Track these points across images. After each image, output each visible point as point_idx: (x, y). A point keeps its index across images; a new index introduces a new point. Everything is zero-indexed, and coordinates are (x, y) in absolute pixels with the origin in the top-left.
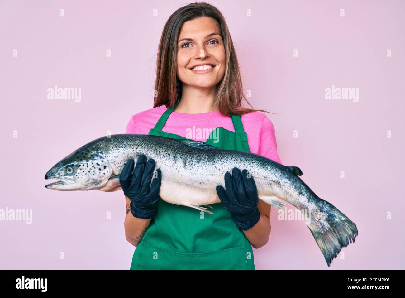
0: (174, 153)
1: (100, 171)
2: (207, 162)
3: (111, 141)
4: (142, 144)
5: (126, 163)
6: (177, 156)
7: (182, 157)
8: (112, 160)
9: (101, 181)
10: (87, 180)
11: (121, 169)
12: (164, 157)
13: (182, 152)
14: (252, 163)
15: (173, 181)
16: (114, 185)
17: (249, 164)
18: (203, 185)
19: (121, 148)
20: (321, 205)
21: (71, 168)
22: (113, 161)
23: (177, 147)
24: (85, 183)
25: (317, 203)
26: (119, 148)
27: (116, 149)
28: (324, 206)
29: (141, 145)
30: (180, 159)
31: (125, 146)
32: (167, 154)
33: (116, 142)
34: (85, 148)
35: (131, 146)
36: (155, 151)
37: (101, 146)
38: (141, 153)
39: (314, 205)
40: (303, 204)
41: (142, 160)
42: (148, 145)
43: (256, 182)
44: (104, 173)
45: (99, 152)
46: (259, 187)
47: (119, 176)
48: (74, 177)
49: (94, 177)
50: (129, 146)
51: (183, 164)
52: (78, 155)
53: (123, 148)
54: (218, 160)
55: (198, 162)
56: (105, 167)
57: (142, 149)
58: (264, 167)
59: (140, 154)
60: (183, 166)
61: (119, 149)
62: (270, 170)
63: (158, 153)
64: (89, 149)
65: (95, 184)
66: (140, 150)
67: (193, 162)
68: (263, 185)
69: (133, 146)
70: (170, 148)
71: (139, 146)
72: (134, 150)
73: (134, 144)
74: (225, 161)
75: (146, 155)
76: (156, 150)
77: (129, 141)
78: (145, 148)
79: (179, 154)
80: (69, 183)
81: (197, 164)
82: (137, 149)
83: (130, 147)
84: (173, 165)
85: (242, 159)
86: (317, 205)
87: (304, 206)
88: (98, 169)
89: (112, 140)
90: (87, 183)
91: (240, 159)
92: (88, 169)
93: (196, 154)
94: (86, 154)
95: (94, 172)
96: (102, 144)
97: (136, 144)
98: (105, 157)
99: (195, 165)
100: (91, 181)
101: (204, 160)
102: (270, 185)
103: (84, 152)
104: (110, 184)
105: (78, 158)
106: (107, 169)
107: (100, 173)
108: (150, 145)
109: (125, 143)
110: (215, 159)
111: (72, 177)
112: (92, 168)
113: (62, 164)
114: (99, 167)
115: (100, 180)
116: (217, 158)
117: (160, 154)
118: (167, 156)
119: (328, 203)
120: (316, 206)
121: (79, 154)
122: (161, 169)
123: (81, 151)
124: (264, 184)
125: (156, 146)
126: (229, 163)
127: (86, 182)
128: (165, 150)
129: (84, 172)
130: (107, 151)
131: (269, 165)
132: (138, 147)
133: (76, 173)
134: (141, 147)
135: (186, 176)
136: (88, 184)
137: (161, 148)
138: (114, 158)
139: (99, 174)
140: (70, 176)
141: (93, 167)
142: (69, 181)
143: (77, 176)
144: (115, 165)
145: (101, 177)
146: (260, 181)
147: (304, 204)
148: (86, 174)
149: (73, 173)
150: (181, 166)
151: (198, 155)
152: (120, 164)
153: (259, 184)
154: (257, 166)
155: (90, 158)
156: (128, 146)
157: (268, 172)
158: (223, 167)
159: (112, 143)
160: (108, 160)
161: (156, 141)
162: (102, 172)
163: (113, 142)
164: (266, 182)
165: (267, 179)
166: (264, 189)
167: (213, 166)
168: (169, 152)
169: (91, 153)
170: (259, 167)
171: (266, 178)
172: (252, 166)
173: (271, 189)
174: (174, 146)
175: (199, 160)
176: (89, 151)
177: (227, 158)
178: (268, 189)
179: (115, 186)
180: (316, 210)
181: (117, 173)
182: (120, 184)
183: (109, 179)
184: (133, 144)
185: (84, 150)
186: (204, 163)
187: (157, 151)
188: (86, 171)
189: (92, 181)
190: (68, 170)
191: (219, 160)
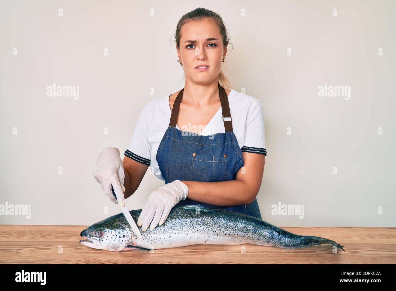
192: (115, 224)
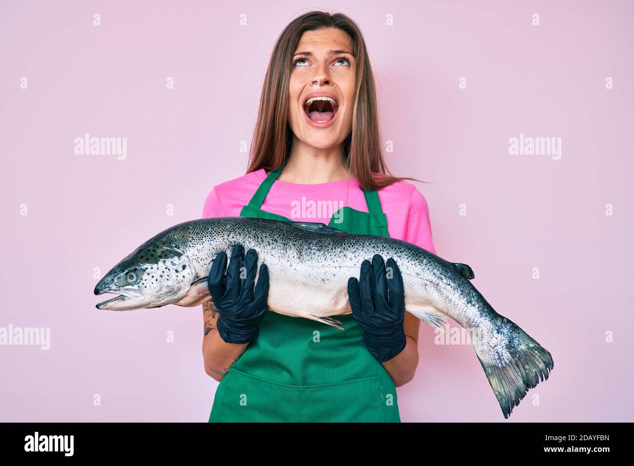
0: (282, 239)
1: (177, 274)
2: (332, 249)
3: (188, 229)
4: (236, 229)
5: (214, 258)
6: (288, 243)
7: (295, 243)
8: (194, 255)
9: (179, 289)
10: (158, 288)
11: (207, 268)
12: (269, 244)
13: (294, 237)
14: (400, 252)
15: (284, 279)
16: (199, 293)
17: (396, 253)
18: (327, 282)
19: (205, 237)
20: (499, 323)
21: (133, 274)
22: (195, 257)
23: (287, 231)
24: (156, 294)
25: (493, 319)
26: (203, 237)
27: (198, 239)
28: (503, 325)
29: (234, 230)
30: (293, 246)
31: (211, 234)
32: (272, 240)
33: (197, 229)
34: (152, 243)
35: (219, 233)
36: (255, 237)
37: (176, 236)
38: (235, 242)
39: (489, 322)
40: (472, 318)
41: (238, 252)
42: (244, 229)
43: (404, 281)
44: (184, 277)
45: (174, 245)
46: (408, 290)
47: (206, 279)
48: (139, 287)
49: (170, 283)
50: (217, 233)
51: (297, 254)
52: (142, 254)
53: (208, 236)
54: (349, 247)
55: (319, 250)
56: (184, 267)
57: (236, 235)
58: (417, 259)
59: (233, 244)
60: (296, 256)
61: (202, 240)
62: (426, 264)
63: (260, 240)
64: (157, 243)
65: (171, 295)
66: (233, 238)
67: (311, 249)
68: (415, 286)
69: (222, 232)
70: (276, 231)
71: (231, 231)
72: (224, 239)
73: (224, 230)
74: (360, 248)
75: (243, 244)
76: (256, 235)
77: (216, 226)
78: (240, 234)
79: (290, 239)
80: (133, 296)
81: (318, 253)
82: (228, 236)
83: (218, 235)
84: (283, 255)
85: (385, 246)
86: (494, 323)
87: (473, 322)
88: (174, 271)
89: (191, 227)
90: (159, 293)
91: (383, 245)
92: (159, 273)
93: (316, 238)
94: (154, 251)
95: (168, 276)
96: (176, 235)
97: (226, 230)
98: (182, 253)
99: (314, 254)
100: (165, 290)
101: (328, 247)
102: (424, 286)
103: (150, 248)
104: (194, 292)
105: (142, 257)
106: (187, 270)
107: (177, 276)
108: (246, 230)
109: (210, 230)
110: (345, 244)
111: (136, 287)
112: (165, 270)
113: (119, 269)
114: (175, 267)
115: (178, 287)
116: (348, 243)
117: (262, 241)
118: (273, 243)
119: (509, 321)
120: (491, 324)
121: (142, 252)
122: (265, 263)
123: (146, 248)
124: (416, 284)
125: (256, 230)
126: (366, 251)
127: (157, 292)
128: (270, 235)
129: (153, 277)
130: (186, 244)
131: (425, 258)
132: (230, 234)
133: (142, 279)
134: (235, 233)
135: (302, 270)
136: (161, 294)
137: (263, 232)
138: (197, 253)
139: (176, 278)
140: (133, 286)
141: (166, 268)
142: (132, 293)
143: (143, 284)
144: (199, 262)
145: (179, 282)
146: (410, 279)
147: (474, 320)
148: (157, 280)
149: (137, 281)
150: (294, 257)
151: (319, 240)
152: (205, 260)
153: (408, 285)
154: (407, 256)
155: (160, 257)
156: (215, 233)
157: (423, 267)
158: (357, 256)
159: (191, 232)
160: (187, 256)
161: (255, 223)
162: (180, 275)
163: (192, 230)
164: (420, 283)
165: (421, 277)
166: (415, 292)
167: (342, 254)
168: (275, 237)
169: (162, 248)
170: (409, 259)
171: (419, 275)
172: (400, 256)
173: (425, 293)
174: (283, 230)
175: (320, 247)
176: (158, 247)
177: (363, 244)
178: (420, 292)
179: (201, 295)
180: (491, 330)
181: (202, 275)
182: (208, 292)
183: (192, 284)
184: (222, 230)
185: (150, 246)
186: (328, 250)
187: (258, 237)
188: (157, 276)
189: (167, 290)
190: (130, 278)
191: (351, 246)
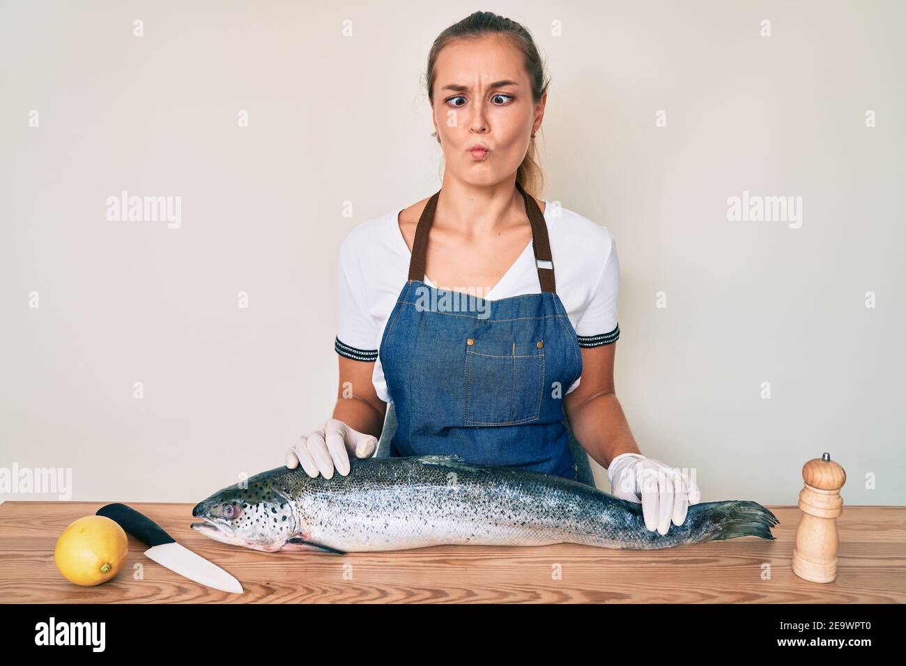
192: (266, 490)
